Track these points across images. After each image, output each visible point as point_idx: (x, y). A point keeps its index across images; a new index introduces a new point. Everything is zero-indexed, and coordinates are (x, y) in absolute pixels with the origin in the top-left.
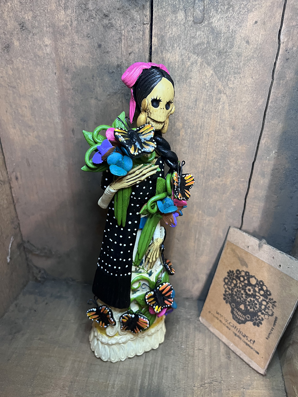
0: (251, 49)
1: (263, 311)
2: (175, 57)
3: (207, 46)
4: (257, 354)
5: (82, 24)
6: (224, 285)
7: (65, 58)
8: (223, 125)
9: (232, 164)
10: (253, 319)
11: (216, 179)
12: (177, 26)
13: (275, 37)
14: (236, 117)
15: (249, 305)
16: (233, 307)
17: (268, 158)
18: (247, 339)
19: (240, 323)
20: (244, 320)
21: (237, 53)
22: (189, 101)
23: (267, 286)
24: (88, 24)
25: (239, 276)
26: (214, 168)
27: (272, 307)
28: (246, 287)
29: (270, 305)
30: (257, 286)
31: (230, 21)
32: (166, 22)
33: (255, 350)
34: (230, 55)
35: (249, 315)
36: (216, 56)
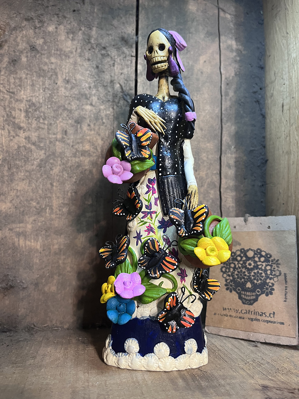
0: (204, 77)
1: (270, 276)
4: (283, 325)
5: (85, 51)
6: (223, 275)
10: (264, 290)
15: (255, 279)
16: (239, 291)
17: (230, 152)
21: (196, 79)
23: (265, 251)
28: (246, 263)
29: (275, 266)
30: (256, 256)
33: (278, 323)
34: (192, 79)
35: (258, 290)
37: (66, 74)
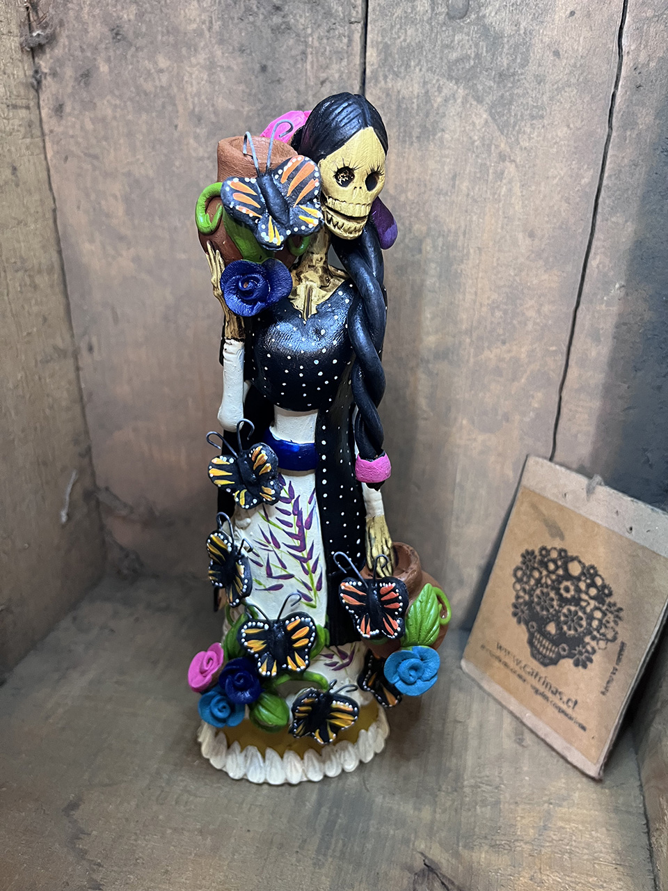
0: (564, 68)
1: (595, 633)
2: (412, 88)
3: (475, 63)
4: (582, 731)
5: (231, 26)
6: (515, 583)
7: (195, 95)
8: (509, 227)
9: (531, 313)
10: (574, 651)
11: (497, 348)
12: (416, 25)
13: (611, 42)
14: (536, 210)
15: (566, 623)
16: (531, 630)
17: (605, 298)
18: (561, 699)
19: (545, 665)
20: (554, 656)
21: (536, 76)
22: (440, 177)
23: (603, 576)
24: (241, 25)
25: (546, 559)
26: (492, 323)
27: (616, 622)
28: (560, 583)
29: (610, 617)
30: (583, 578)
31: (521, 12)
32: (394, 17)
33: (577, 723)
34: (522, 79)
35: (564, 645)
36: (494, 82)
37: (193, 98)
